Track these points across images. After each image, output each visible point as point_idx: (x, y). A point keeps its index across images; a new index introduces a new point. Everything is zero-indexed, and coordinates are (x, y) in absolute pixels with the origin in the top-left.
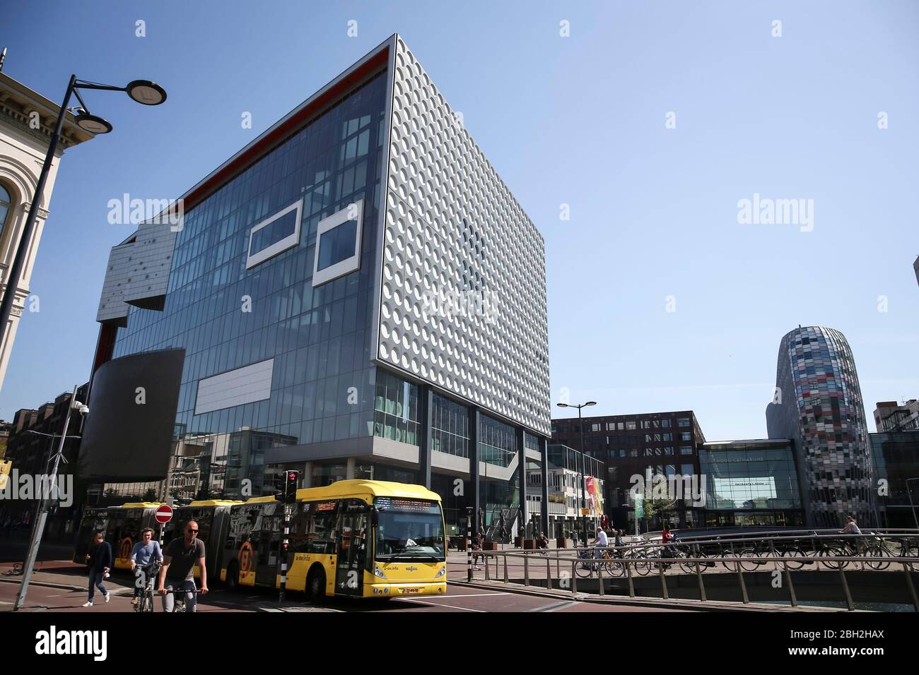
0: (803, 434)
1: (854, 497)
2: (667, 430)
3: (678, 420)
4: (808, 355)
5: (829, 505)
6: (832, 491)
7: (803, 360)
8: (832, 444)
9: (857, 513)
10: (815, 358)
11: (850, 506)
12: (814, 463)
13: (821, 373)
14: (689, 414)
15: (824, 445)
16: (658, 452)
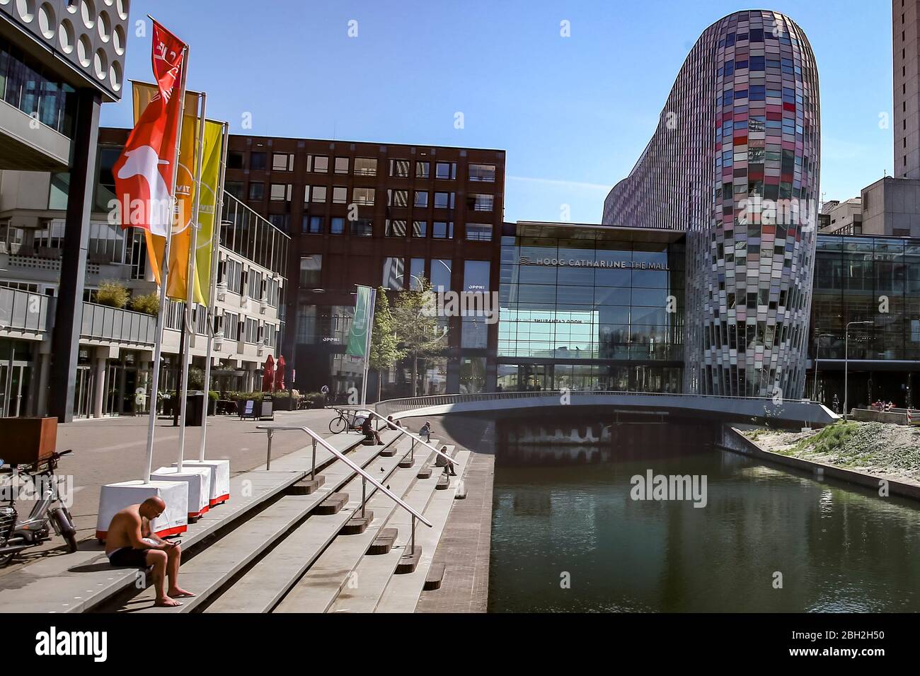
0: (719, 217)
1: (784, 340)
2: (445, 186)
3: (473, 167)
4: (757, 63)
5: (741, 355)
6: (751, 328)
7: (745, 71)
8: (768, 241)
9: (783, 371)
10: (769, 70)
11: (774, 358)
12: (730, 274)
13: (774, 101)
14: (496, 158)
15: (753, 241)
16: (420, 228)
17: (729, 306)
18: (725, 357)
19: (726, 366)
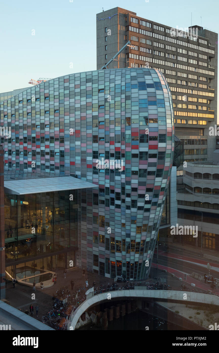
5: (141, 256)
17: (137, 233)
18: (132, 258)
19: (132, 262)
